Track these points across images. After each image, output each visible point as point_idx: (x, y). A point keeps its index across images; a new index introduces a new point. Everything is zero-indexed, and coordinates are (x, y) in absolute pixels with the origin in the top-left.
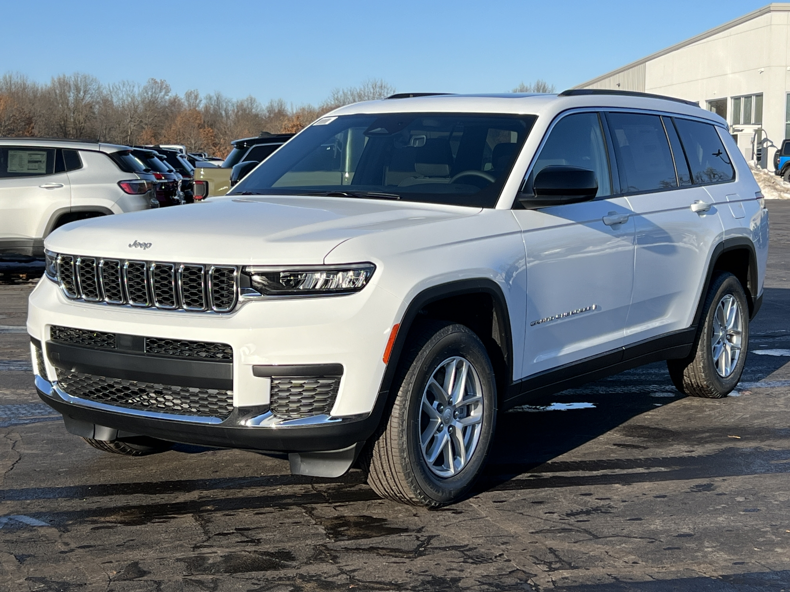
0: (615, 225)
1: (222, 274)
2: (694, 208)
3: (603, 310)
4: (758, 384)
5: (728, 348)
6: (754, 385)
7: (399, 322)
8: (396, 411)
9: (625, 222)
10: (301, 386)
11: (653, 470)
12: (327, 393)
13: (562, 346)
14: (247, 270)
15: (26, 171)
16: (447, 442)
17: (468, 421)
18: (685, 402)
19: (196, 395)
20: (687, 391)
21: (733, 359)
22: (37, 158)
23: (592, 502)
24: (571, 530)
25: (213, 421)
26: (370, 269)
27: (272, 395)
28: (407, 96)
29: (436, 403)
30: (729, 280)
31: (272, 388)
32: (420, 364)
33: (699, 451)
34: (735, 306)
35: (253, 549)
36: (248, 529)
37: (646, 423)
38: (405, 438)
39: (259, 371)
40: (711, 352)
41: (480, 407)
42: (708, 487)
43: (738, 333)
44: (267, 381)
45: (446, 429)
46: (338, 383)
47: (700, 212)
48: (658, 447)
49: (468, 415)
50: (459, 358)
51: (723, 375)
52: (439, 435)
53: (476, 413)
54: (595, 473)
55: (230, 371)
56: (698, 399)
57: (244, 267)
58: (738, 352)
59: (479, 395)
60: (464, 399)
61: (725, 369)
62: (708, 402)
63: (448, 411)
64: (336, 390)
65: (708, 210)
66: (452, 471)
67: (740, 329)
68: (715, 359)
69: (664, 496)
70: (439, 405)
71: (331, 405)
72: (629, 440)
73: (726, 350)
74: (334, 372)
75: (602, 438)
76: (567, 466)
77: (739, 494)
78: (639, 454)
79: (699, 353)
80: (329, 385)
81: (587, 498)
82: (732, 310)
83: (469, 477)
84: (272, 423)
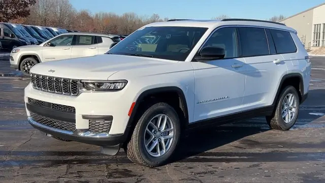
0: (236, 68)
1: (75, 82)
2: (275, 62)
3: (230, 98)
4: (303, 126)
5: (290, 113)
6: (301, 126)
7: (135, 101)
8: (134, 133)
9: (242, 67)
10: (99, 123)
11: (242, 157)
12: (108, 126)
13: (209, 111)
14: (82, 81)
15: (85, 43)
16: (157, 145)
17: (167, 137)
18: (272, 131)
19: (66, 124)
20: (273, 128)
21: (291, 117)
22: (89, 39)
23: (210, 169)
24: (195, 180)
25: (71, 133)
26: (126, 82)
27: (89, 126)
28: (175, 20)
29: (153, 130)
30: (291, 88)
31: (90, 123)
32: (145, 116)
33: (265, 151)
34: (293, 98)
35: (77, 179)
36: (82, 172)
37: (252, 139)
38: (137, 143)
39: (84, 117)
40: (281, 113)
41: (173, 132)
42: (257, 165)
43: (294, 107)
44: (88, 121)
45: (157, 140)
46: (112, 122)
47: (277, 64)
48: (249, 148)
49: (168, 135)
50: (163, 115)
51: (287, 122)
52: (154, 142)
53: (171, 134)
54: (219, 157)
55: (74, 116)
56: (277, 130)
57: (81, 80)
58: (294, 114)
59: (172, 128)
60: (165, 129)
61: (288, 120)
62: (280, 132)
63: (158, 133)
64: (111, 125)
65: (282, 63)
66: (159, 155)
67: (295, 106)
68: (283, 117)
69: (238, 168)
70: (155, 131)
71: (109, 130)
72: (242, 145)
73: (288, 113)
74: (110, 118)
75: (231, 144)
76: (211, 154)
77: (267, 169)
78: (241, 151)
79: (276, 114)
80: (108, 123)
81: (209, 167)
82: (291, 99)
83: (166, 158)
84: (90, 135)
